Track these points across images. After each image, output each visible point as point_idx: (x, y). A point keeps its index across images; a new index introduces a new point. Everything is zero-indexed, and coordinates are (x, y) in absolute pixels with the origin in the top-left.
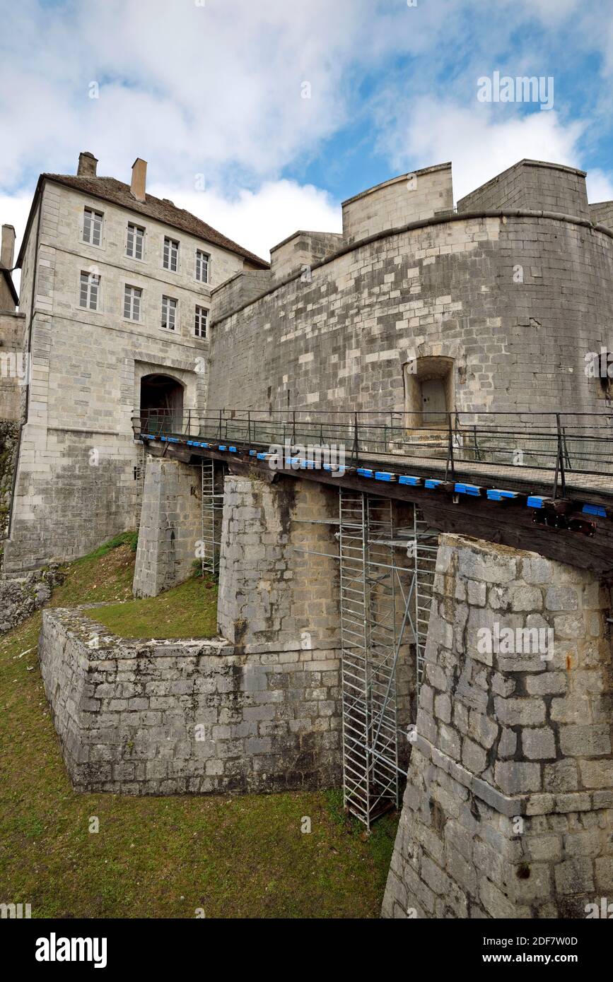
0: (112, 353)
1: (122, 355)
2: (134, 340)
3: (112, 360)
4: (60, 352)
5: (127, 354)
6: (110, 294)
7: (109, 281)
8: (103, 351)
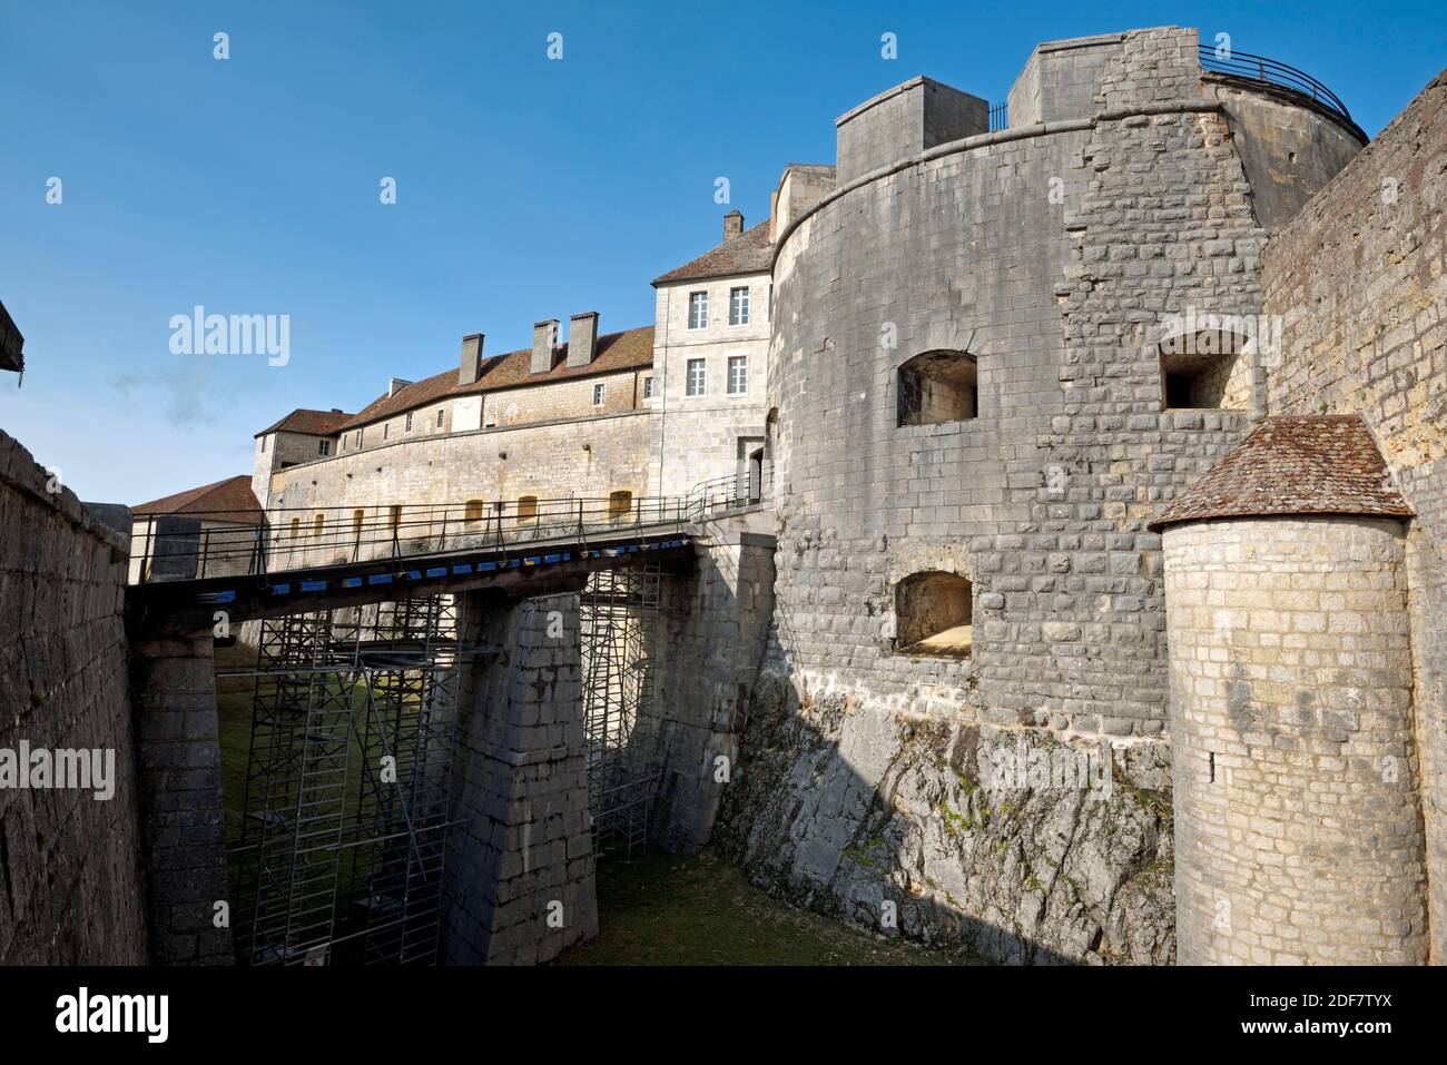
0: (716, 435)
1: (725, 436)
2: (738, 415)
3: (716, 442)
4: (671, 446)
5: (730, 434)
6: (715, 374)
7: (713, 360)
8: (707, 435)
